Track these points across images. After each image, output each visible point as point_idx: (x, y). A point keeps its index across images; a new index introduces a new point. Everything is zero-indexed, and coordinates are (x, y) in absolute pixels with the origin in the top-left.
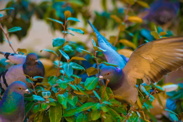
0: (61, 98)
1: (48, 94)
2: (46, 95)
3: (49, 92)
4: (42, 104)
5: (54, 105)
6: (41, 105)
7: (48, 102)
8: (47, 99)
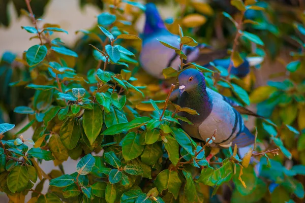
0: (101, 98)
1: (81, 92)
2: (79, 93)
3: (83, 89)
4: (72, 106)
5: (91, 108)
6: (70, 107)
7: (81, 103)
8: (80, 98)
